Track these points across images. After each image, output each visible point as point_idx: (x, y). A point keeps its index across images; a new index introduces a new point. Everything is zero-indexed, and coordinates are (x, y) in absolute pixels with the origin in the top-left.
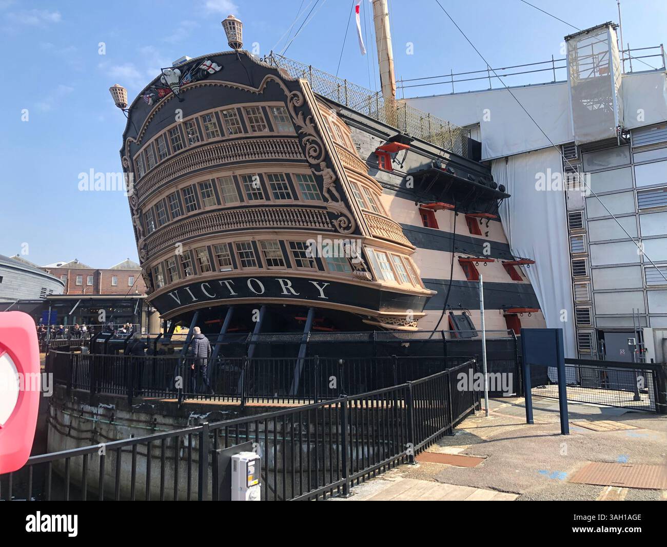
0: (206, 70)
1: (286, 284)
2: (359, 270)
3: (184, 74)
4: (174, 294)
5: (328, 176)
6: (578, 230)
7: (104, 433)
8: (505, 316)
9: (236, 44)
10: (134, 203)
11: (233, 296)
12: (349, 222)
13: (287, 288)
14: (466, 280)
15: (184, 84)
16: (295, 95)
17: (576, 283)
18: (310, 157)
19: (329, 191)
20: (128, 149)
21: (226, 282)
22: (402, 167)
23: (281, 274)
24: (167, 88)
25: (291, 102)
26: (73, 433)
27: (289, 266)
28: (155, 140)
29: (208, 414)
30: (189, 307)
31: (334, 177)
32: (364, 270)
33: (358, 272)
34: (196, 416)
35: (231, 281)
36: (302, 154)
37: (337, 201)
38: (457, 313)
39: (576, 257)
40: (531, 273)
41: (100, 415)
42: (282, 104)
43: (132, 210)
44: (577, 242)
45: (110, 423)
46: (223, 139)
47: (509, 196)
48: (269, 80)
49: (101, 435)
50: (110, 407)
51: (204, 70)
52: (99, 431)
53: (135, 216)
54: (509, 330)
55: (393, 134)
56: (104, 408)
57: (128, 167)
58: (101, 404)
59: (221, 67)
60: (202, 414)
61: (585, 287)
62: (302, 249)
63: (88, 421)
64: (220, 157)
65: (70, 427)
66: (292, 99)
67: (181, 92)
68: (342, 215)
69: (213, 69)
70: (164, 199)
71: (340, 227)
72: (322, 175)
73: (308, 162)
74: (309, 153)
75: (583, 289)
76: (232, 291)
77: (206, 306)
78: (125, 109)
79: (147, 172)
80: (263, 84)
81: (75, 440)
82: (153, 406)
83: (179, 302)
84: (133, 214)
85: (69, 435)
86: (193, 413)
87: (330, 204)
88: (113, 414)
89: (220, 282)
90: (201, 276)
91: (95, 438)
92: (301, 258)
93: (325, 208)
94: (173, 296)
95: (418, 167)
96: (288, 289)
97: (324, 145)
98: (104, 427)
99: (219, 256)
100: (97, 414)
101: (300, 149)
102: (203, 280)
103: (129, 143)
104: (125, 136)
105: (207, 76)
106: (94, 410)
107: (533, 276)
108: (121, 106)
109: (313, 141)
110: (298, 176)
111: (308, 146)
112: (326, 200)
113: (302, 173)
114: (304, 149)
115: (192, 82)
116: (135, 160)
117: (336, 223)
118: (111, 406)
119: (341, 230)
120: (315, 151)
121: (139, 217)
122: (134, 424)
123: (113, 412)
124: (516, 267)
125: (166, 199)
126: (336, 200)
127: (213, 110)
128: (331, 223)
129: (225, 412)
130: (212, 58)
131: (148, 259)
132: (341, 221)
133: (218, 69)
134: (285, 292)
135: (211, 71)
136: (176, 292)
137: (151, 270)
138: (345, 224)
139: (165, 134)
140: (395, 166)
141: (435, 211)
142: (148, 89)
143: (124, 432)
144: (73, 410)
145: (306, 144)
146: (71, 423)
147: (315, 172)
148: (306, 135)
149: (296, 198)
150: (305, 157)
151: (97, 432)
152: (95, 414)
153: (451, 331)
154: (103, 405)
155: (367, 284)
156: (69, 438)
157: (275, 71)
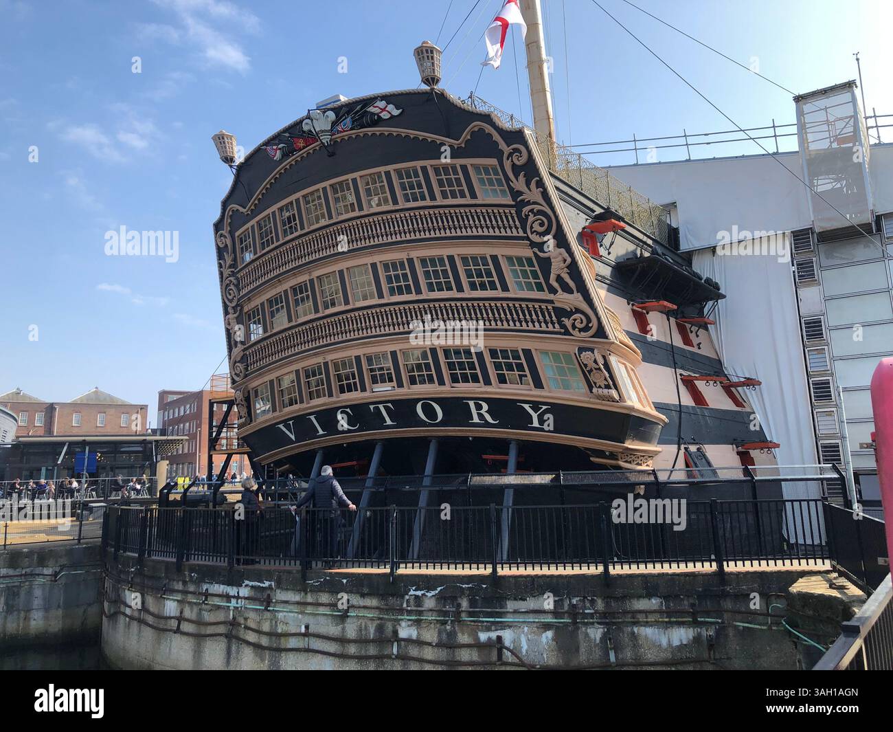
0: (378, 114)
1: (479, 407)
2: (600, 387)
3: (341, 118)
4: (287, 427)
5: (560, 258)
6: (816, 341)
7: (252, 624)
8: (738, 453)
9: (433, 79)
10: (230, 297)
11: (388, 427)
12: (589, 320)
13: (480, 414)
14: (694, 405)
15: (339, 132)
16: (516, 150)
17: (817, 410)
18: (532, 233)
19: (559, 279)
20: (229, 221)
21: (381, 407)
22: (609, 253)
23: (474, 393)
24: (311, 137)
25: (508, 159)
26: (186, 627)
27: (488, 382)
28: (278, 209)
29: (439, 589)
30: (309, 444)
31: (569, 260)
32: (608, 387)
33: (600, 390)
34: (419, 593)
35: (390, 405)
36: (520, 230)
37: (572, 292)
38: (693, 448)
39: (815, 376)
40: (753, 398)
41: (246, 598)
42: (494, 161)
43: (225, 307)
44: (817, 356)
45: (266, 609)
46: (396, 208)
47: (724, 297)
48: (476, 129)
49: (247, 628)
50: (264, 585)
51: (373, 114)
52: (242, 621)
53: (230, 316)
54: (744, 467)
55: (599, 211)
56: (252, 587)
57: (226, 246)
58: (247, 582)
59: (401, 110)
60: (429, 590)
61: (831, 415)
62: (509, 359)
63: (219, 607)
64: (388, 233)
65: (180, 619)
66: (510, 155)
67: (332, 143)
68: (578, 311)
69: (389, 112)
70: (286, 291)
71: (574, 327)
72: (549, 258)
73: (528, 238)
74: (532, 227)
75: (828, 418)
76: (387, 419)
77: (339, 442)
78: (233, 164)
79: (259, 254)
80: (466, 135)
81: (191, 639)
82: (345, 581)
83: (293, 437)
84: (226, 313)
85: (178, 631)
86: (414, 588)
87: (561, 297)
88: (269, 595)
89: (372, 407)
90: (338, 399)
91: (234, 632)
92: (505, 372)
93: (551, 302)
94: (284, 429)
95: (623, 255)
96: (481, 416)
97: (557, 217)
98: (252, 615)
99: (372, 370)
100: (238, 597)
101: (517, 223)
102: (344, 404)
103: (231, 213)
104: (225, 204)
105: (377, 121)
106: (232, 591)
107: (757, 403)
108: (228, 160)
109: (538, 211)
110: (510, 259)
111: (531, 218)
112: (553, 291)
113: (516, 255)
114: (523, 222)
115: (351, 129)
116: (238, 237)
117: (567, 323)
118: (267, 584)
119: (576, 333)
120: (542, 225)
121: (237, 318)
122: (309, 610)
123: (269, 592)
124: (733, 389)
125: (289, 292)
126: (570, 291)
127: (382, 169)
128: (560, 323)
129: (467, 586)
130: (389, 98)
131: (246, 376)
132: (575, 320)
133: (396, 112)
134: (476, 419)
135: (385, 115)
136: (291, 422)
137: (249, 392)
138: (582, 323)
139: (297, 201)
140: (602, 251)
141: (648, 313)
142: (276, 139)
143: (291, 622)
144: (185, 592)
145: (527, 216)
146: (181, 613)
147: (538, 253)
148: (529, 203)
149: (505, 288)
150: (525, 232)
151: (239, 625)
152: (234, 597)
153: (688, 469)
154: (251, 584)
155: (612, 406)
156: (177, 635)
157: (487, 118)
